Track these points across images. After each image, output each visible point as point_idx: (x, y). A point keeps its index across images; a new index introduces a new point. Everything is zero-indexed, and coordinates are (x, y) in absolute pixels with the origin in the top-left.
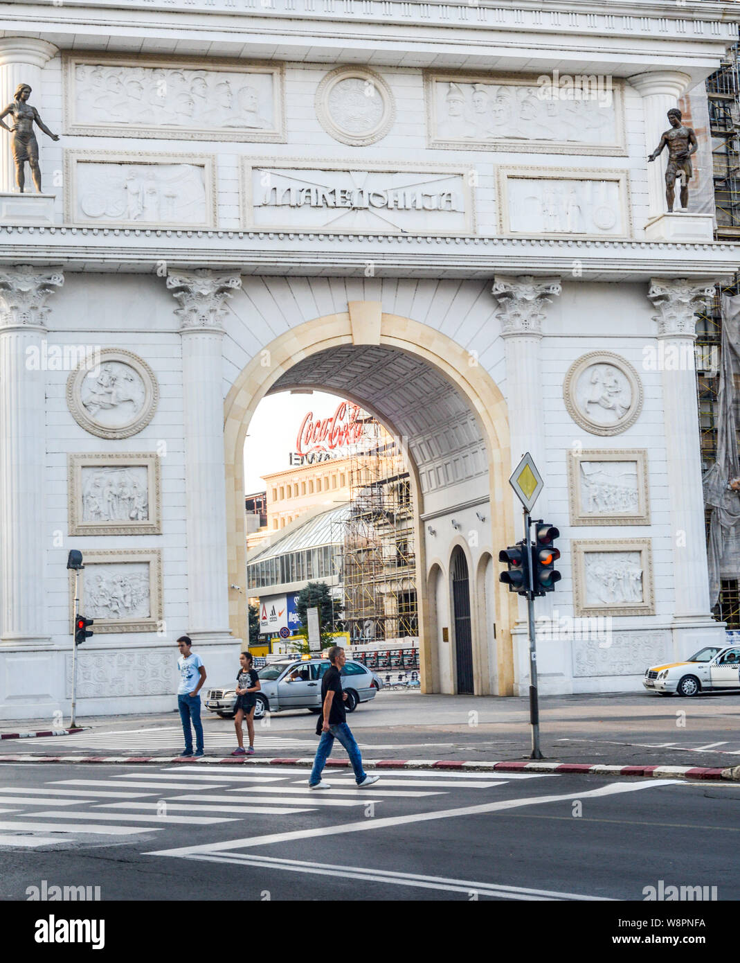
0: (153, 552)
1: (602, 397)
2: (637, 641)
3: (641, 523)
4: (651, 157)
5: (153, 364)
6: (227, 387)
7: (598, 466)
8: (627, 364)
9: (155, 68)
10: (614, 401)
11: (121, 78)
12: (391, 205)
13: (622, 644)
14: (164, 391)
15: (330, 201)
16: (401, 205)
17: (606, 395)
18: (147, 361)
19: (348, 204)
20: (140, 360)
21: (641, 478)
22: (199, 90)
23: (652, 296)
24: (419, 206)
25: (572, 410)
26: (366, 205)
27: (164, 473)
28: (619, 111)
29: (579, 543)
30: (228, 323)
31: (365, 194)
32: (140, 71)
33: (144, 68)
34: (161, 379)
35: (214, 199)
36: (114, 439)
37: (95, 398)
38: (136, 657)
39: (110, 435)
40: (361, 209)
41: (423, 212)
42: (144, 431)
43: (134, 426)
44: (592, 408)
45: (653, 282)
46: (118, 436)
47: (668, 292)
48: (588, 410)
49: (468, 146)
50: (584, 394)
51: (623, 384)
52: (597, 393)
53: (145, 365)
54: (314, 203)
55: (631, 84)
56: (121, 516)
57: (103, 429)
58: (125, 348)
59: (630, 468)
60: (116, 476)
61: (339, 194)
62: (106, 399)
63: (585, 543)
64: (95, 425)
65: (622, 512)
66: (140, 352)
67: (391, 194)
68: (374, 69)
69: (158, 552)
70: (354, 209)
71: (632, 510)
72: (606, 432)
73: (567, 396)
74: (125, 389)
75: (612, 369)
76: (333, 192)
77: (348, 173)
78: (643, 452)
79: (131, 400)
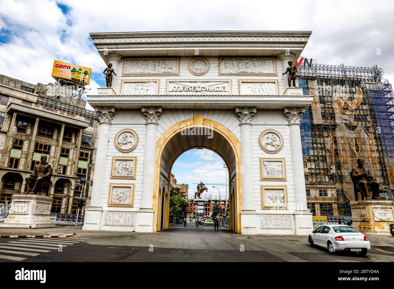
0: (132, 184)
1: (271, 142)
2: (282, 218)
3: (283, 180)
4: (283, 74)
5: (138, 133)
6: (158, 139)
7: (269, 163)
8: (278, 133)
9: (146, 60)
10: (274, 143)
11: (138, 63)
12: (207, 90)
13: (277, 218)
14: (140, 140)
15: (190, 89)
16: (210, 90)
17: (272, 141)
18: (136, 132)
19: (195, 90)
20: (134, 131)
21: (283, 166)
22: (157, 64)
23: (285, 112)
24: (215, 90)
25: (261, 146)
26: (200, 90)
27: (138, 162)
28: (275, 64)
29: (263, 186)
30: (159, 122)
31: (200, 87)
32: (143, 61)
33: (144, 60)
34: (140, 137)
35: (159, 90)
36: (125, 153)
37: (121, 142)
38: (124, 214)
39: (124, 152)
40: (199, 91)
41: (217, 92)
42: (134, 151)
43: (131, 149)
44: (267, 146)
45: (285, 108)
46: (126, 152)
47: (290, 112)
48: (266, 146)
49: (230, 74)
50: (264, 141)
51: (277, 138)
52: (269, 141)
53: (136, 133)
54: (185, 90)
55: (278, 58)
56: (124, 174)
57: (122, 150)
58: (130, 128)
59: (280, 164)
60: (125, 163)
61: (192, 88)
62: (124, 142)
63: (265, 186)
64: (120, 149)
65: (277, 177)
66: (135, 130)
67: (207, 87)
68: (205, 57)
69: (134, 184)
70: (197, 91)
71: (281, 176)
72: (272, 153)
73: (260, 142)
74: (129, 139)
75: (273, 134)
76: (191, 87)
77: (196, 83)
78: (284, 159)
79: (131, 142)
